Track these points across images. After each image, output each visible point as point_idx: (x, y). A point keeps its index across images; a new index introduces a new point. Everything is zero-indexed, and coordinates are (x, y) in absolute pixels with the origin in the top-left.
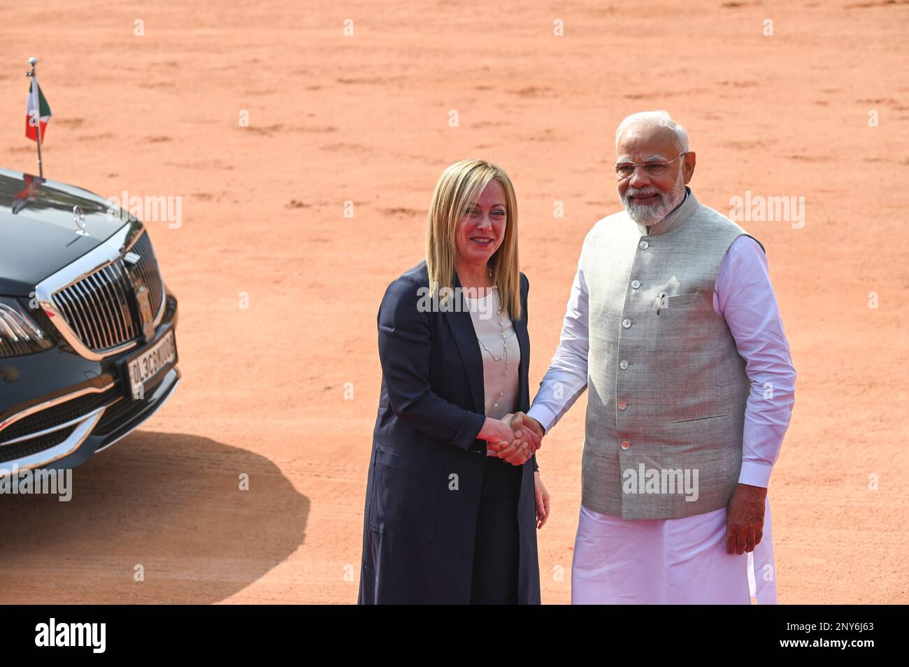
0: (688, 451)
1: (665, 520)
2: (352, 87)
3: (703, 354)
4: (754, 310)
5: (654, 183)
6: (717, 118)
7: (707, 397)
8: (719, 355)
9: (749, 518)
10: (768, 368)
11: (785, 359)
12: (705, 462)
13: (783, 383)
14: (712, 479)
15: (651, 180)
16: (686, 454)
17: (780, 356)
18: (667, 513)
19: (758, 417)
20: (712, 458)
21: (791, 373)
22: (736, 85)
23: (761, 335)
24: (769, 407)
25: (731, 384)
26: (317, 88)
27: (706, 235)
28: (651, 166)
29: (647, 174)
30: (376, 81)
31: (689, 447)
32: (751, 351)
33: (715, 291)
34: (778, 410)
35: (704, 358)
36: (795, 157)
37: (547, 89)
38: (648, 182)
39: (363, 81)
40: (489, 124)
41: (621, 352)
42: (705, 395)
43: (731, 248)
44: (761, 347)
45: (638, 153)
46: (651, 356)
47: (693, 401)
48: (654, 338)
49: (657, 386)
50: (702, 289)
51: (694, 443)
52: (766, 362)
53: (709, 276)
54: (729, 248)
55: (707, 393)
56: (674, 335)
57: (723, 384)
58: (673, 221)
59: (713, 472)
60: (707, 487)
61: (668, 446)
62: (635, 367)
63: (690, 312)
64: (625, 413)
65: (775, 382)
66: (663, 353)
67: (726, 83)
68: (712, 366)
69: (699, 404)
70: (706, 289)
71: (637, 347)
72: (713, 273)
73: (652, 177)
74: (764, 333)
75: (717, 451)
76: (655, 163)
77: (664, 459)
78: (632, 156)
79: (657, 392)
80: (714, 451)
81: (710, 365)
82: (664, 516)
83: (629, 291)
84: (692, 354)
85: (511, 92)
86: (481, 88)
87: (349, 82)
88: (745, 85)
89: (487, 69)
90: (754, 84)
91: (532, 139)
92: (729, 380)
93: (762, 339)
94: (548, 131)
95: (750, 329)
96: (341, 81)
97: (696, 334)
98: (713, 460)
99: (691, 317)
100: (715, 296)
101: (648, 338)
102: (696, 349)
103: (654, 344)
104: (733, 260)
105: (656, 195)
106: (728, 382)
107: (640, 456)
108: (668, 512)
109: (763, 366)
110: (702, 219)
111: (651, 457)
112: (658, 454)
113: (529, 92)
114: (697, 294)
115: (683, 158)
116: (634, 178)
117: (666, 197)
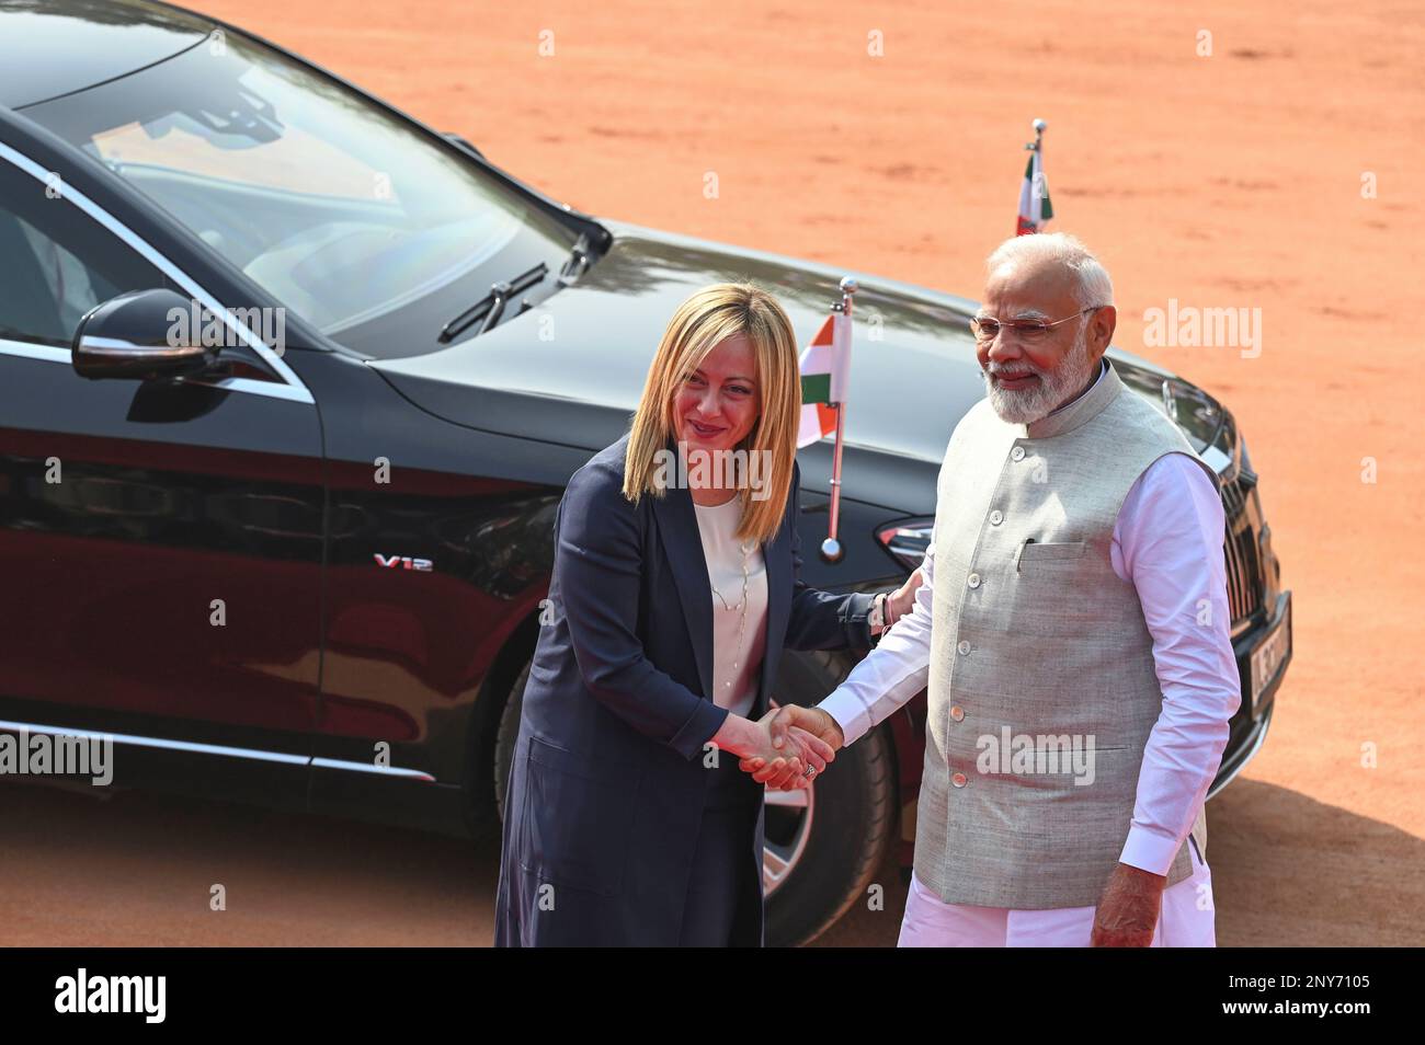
0: (1053, 801)
1: (1008, 909)
2: (612, 143)
3: (1090, 643)
4: (1171, 579)
5: (1025, 355)
6: (1204, 237)
7: (1092, 715)
8: (1122, 646)
9: (1129, 921)
10: (1184, 677)
11: (1214, 666)
12: (1084, 822)
13: (1206, 704)
14: (1093, 852)
15: (1021, 348)
16: (1051, 805)
17: (1206, 660)
18: (1011, 898)
19: (1160, 755)
20: (1096, 816)
21: (1224, 690)
22: (1241, 185)
23: (1176, 622)
24: (1180, 741)
25: (1138, 698)
26: (555, 140)
27: (1117, 447)
28: (1023, 328)
29: (1015, 341)
30: (654, 136)
31: (1057, 794)
32: (1163, 645)
33: (1114, 539)
34: (1194, 747)
35: (1092, 649)
36: (1327, 311)
37: (932, 169)
38: (1015, 353)
39: (632, 134)
40: (832, 219)
41: (962, 627)
42: (1090, 712)
43: (1149, 472)
44: (1175, 641)
45: (1005, 305)
46: (1003, 639)
47: (1069, 721)
48: (1010, 610)
49: (1010, 688)
50: (1091, 536)
51: (1066, 788)
52: (1178, 667)
53: (1104, 516)
54: (1146, 471)
55: (1093, 709)
56: (1041, 607)
57: (1123, 696)
58: (1067, 418)
59: (1097, 839)
60: (1084, 863)
61: (1023, 789)
62: (979, 653)
63: (1070, 573)
64: (961, 727)
65: (1194, 700)
66: (1022, 636)
67: (1224, 182)
68: (1106, 663)
69: (1078, 725)
70: (1098, 538)
71: (985, 621)
72: (1111, 512)
73: (1026, 346)
74: (1181, 620)
75: (1106, 805)
76: (1032, 323)
77: (1015, 808)
78: (996, 308)
79: (1008, 698)
80: (1101, 805)
81: (1103, 662)
82: (1007, 905)
83: (985, 525)
84: (1070, 641)
85: (871, 169)
86: (824, 160)
87: (610, 133)
88: (1256, 186)
89: (835, 129)
90: (1271, 186)
91: (901, 248)
92: (1136, 691)
93: (1177, 628)
94: (928, 238)
95: (1163, 610)
96: (596, 131)
97: (1079, 610)
98: (1096, 820)
99: (1071, 582)
100: (1115, 551)
101: (1000, 609)
102: (1077, 635)
103: (1008, 619)
104: (1147, 492)
105: (1033, 375)
106: (1133, 694)
107: (980, 800)
108: (1014, 897)
109: (1175, 673)
110: (1118, 418)
111: (997, 803)
112: (1006, 800)
113: (902, 171)
114: (1082, 544)
115: (1088, 316)
116: (996, 344)
117: (1047, 381)
